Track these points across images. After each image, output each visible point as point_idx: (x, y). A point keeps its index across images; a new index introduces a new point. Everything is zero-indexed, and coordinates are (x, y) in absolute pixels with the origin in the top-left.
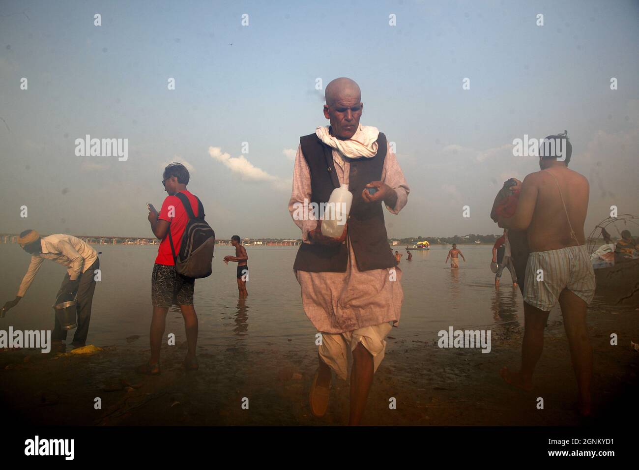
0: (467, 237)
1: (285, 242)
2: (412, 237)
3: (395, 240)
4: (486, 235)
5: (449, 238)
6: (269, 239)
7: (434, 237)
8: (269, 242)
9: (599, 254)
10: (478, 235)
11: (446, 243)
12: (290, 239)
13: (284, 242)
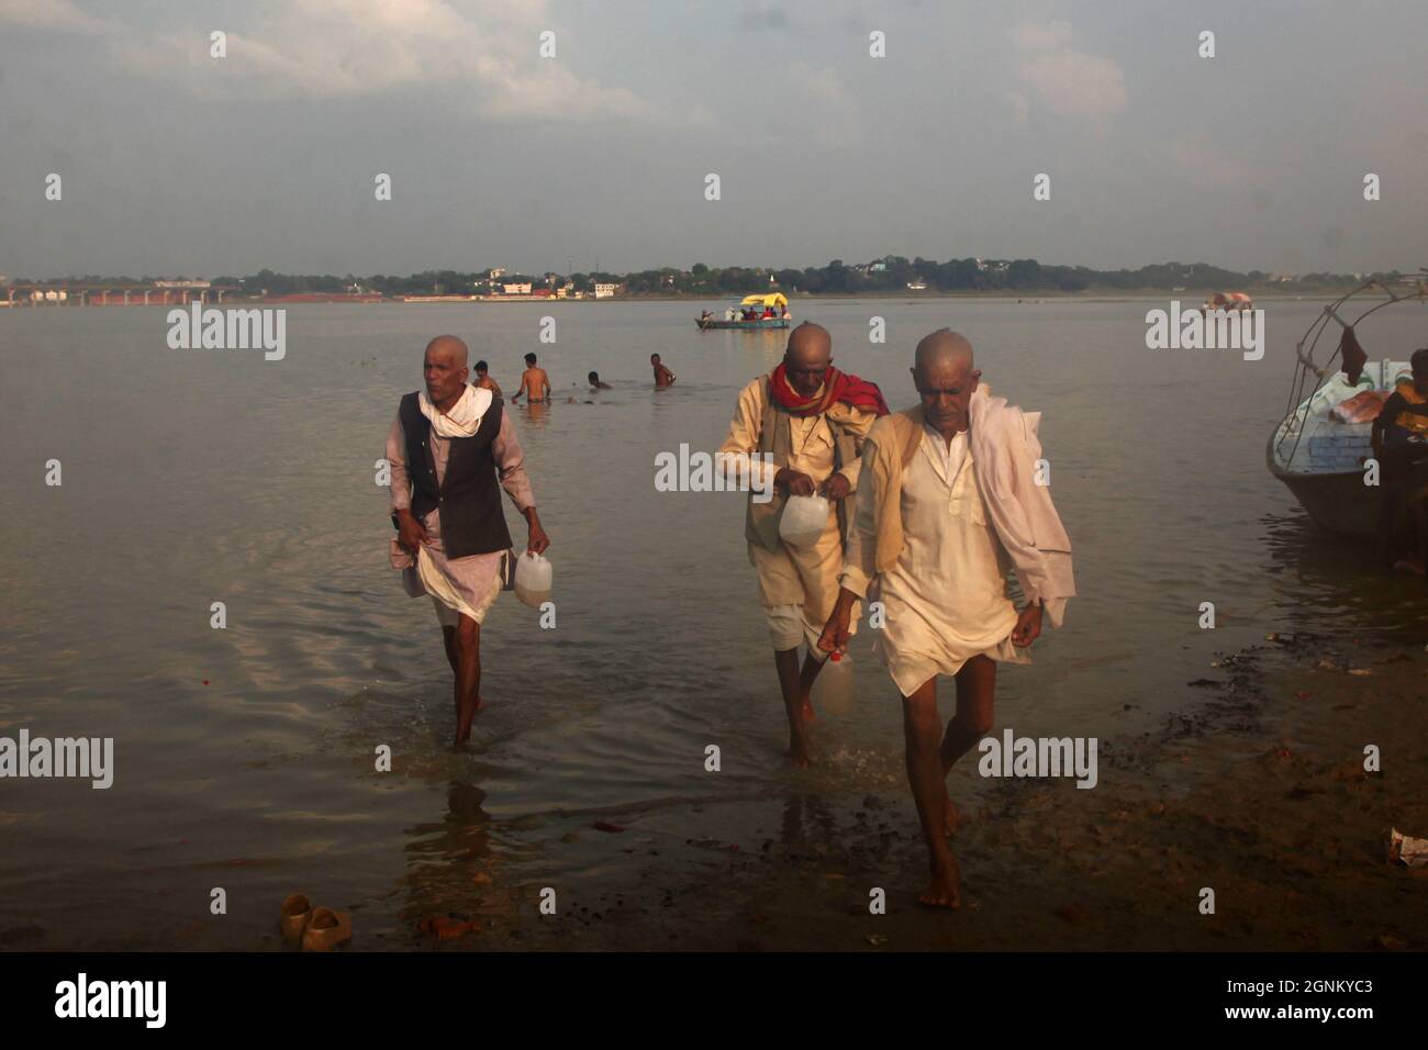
0: (877, 266)
1: (163, 290)
2: (671, 266)
3: (605, 279)
4: (947, 261)
5: (810, 271)
6: (96, 279)
7: (753, 267)
8: (98, 294)
9: (1331, 398)
10: (918, 260)
11: (800, 290)
12: (181, 279)
13: (159, 292)
